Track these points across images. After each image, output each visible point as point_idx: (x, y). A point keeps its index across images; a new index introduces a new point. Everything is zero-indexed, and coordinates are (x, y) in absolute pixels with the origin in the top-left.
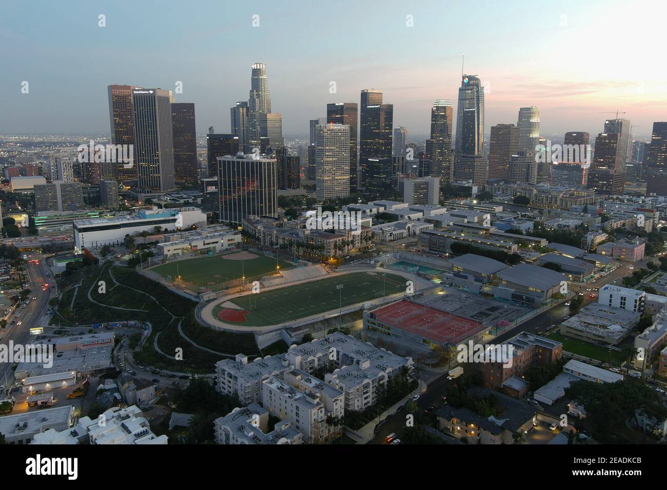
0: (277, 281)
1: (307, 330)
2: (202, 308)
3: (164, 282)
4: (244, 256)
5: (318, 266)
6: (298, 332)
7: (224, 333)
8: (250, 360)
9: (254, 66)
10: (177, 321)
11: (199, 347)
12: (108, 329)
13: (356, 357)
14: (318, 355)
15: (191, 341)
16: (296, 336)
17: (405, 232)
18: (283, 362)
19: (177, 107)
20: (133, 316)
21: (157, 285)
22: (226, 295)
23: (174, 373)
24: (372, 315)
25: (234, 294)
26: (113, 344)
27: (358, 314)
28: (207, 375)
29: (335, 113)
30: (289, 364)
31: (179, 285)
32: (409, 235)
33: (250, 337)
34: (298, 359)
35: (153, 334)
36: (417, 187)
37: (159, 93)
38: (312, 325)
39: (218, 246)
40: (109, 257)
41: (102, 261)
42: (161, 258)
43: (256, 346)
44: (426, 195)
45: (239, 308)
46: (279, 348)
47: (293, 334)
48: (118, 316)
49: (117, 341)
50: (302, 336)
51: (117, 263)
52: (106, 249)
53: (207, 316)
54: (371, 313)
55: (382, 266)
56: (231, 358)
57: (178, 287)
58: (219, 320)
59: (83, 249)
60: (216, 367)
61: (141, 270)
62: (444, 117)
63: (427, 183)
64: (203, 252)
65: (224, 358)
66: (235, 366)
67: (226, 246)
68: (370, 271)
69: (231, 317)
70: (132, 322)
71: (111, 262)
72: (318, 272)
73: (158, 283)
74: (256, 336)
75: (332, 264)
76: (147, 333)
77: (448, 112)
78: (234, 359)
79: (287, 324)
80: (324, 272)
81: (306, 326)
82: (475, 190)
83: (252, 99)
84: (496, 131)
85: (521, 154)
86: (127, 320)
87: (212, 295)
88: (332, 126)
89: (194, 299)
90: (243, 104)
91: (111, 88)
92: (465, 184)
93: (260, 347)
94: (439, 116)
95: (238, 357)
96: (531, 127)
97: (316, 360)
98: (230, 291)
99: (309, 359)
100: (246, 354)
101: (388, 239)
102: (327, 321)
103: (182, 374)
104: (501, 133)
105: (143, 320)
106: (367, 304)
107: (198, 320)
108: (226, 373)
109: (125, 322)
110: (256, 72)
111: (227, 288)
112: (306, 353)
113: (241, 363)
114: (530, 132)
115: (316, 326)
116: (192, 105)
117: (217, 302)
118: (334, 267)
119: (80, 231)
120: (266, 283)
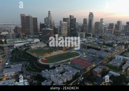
0: (53, 54)
1: (59, 64)
2: (39, 59)
3: (31, 54)
4: (47, 49)
8: (48, 70)
9: (49, 10)
10: (34, 62)
12: (21, 63)
13: (69, 70)
16: (57, 65)
18: (55, 71)
24: (72, 61)
26: (22, 66)
27: (69, 61)
28: (40, 73)
29: (65, 20)
34: (58, 70)
36: (81, 34)
37: (30, 16)
39: (42, 47)
41: (19, 49)
42: (31, 49)
44: (82, 36)
45: (46, 59)
46: (54, 68)
48: (23, 61)
51: (22, 50)
52: (20, 47)
53: (40, 61)
55: (74, 51)
58: (42, 62)
59: (16, 47)
60: (42, 72)
61: (27, 51)
62: (86, 20)
63: (82, 34)
64: (39, 48)
68: (71, 52)
70: (25, 62)
72: (61, 52)
74: (49, 65)
76: (28, 64)
80: (62, 52)
82: (92, 35)
85: (101, 28)
88: (64, 22)
89: (37, 58)
90: (47, 18)
91: (21, 15)
92: (90, 34)
94: (85, 20)
95: (46, 70)
97: (61, 71)
98: (44, 56)
102: (63, 62)
103: (35, 73)
104: (97, 24)
105: (27, 62)
107: (38, 62)
108: (44, 73)
110: (49, 12)
114: (102, 23)
115: (61, 63)
116: (37, 18)
117: (42, 58)
118: (64, 51)
119: (15, 43)
120: (51, 54)
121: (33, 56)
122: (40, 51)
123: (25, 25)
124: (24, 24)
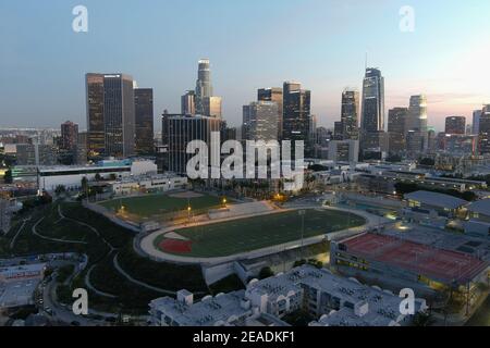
0: (223, 214)
1: (264, 262)
2: (141, 238)
3: (107, 214)
4: (190, 195)
5: (264, 202)
6: (254, 265)
7: (165, 264)
8: (197, 298)
9: (200, 62)
10: (115, 252)
11: (135, 281)
14: (289, 295)
15: (125, 274)
16: (251, 270)
17: (341, 177)
18: (242, 302)
19: (139, 92)
20: (70, 248)
21: (99, 216)
22: (170, 226)
23: (101, 314)
24: (342, 247)
25: (179, 225)
26: (42, 277)
28: (141, 318)
29: (264, 94)
30: (251, 306)
31: (122, 217)
32: (345, 181)
33: (196, 270)
35: (88, 266)
36: (340, 148)
37: (124, 78)
38: (269, 257)
39: (165, 187)
40: (62, 196)
41: (55, 199)
42: (109, 194)
43: (203, 281)
44: (347, 154)
45: (183, 238)
47: (248, 267)
49: (47, 273)
50: (259, 270)
51: (68, 200)
52: (60, 189)
53: (147, 246)
54: (340, 244)
55: (327, 203)
56: (170, 296)
57: (120, 218)
58: (160, 250)
59: (44, 191)
60: (149, 308)
61: (87, 203)
62: (353, 99)
63: (348, 145)
64: (149, 190)
65: (163, 295)
66: (175, 307)
67: (172, 187)
69: (174, 247)
70: (69, 255)
71: (62, 199)
72: (266, 207)
73: (101, 215)
74: (203, 269)
75: (278, 201)
76: (82, 265)
77: (356, 96)
78: (175, 297)
79: (241, 255)
80: (271, 208)
81: (262, 258)
82: (384, 154)
83: (198, 88)
84: (393, 113)
85: (416, 129)
86: (64, 252)
87: (155, 225)
88: (263, 103)
89: (135, 229)
90: (191, 93)
91: (89, 75)
92: (375, 150)
93: (208, 283)
94: (348, 99)
95: (181, 294)
96: (420, 110)
97: (288, 301)
98: (175, 222)
99: (278, 299)
100: (192, 291)
101: (326, 183)
103: (109, 315)
104: (396, 114)
105: (80, 252)
106: (330, 236)
107: (136, 249)
108: (163, 317)
109: (62, 254)
110: (202, 66)
111: (172, 220)
112: (272, 290)
113: (184, 302)
114: (419, 114)
115: (274, 259)
116: (151, 91)
117: (161, 232)
118: (281, 203)
119: (42, 174)
120: (212, 216)
121: (114, 224)
122: (152, 203)
123: (101, 118)
124: (97, 114)
